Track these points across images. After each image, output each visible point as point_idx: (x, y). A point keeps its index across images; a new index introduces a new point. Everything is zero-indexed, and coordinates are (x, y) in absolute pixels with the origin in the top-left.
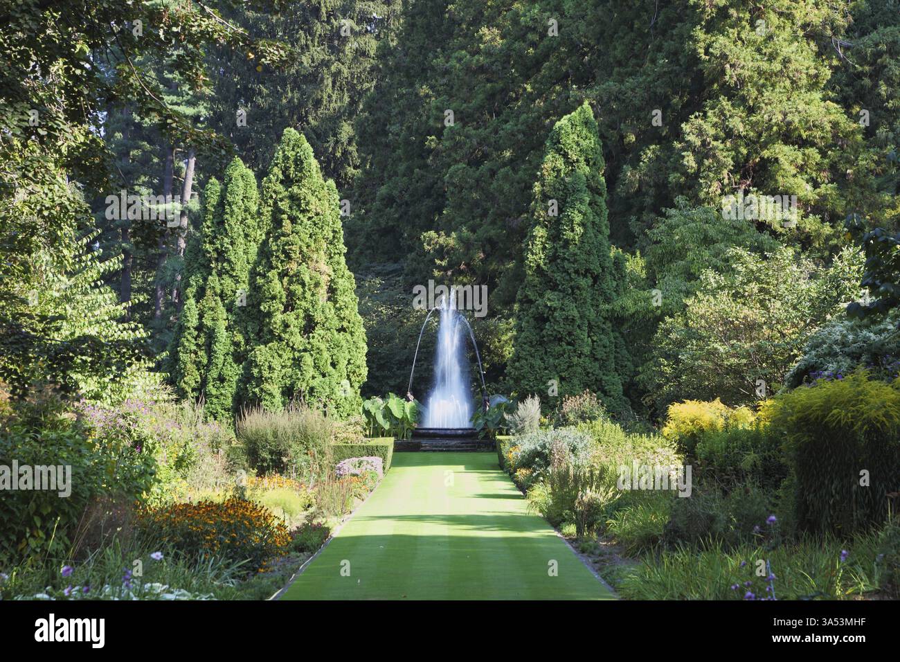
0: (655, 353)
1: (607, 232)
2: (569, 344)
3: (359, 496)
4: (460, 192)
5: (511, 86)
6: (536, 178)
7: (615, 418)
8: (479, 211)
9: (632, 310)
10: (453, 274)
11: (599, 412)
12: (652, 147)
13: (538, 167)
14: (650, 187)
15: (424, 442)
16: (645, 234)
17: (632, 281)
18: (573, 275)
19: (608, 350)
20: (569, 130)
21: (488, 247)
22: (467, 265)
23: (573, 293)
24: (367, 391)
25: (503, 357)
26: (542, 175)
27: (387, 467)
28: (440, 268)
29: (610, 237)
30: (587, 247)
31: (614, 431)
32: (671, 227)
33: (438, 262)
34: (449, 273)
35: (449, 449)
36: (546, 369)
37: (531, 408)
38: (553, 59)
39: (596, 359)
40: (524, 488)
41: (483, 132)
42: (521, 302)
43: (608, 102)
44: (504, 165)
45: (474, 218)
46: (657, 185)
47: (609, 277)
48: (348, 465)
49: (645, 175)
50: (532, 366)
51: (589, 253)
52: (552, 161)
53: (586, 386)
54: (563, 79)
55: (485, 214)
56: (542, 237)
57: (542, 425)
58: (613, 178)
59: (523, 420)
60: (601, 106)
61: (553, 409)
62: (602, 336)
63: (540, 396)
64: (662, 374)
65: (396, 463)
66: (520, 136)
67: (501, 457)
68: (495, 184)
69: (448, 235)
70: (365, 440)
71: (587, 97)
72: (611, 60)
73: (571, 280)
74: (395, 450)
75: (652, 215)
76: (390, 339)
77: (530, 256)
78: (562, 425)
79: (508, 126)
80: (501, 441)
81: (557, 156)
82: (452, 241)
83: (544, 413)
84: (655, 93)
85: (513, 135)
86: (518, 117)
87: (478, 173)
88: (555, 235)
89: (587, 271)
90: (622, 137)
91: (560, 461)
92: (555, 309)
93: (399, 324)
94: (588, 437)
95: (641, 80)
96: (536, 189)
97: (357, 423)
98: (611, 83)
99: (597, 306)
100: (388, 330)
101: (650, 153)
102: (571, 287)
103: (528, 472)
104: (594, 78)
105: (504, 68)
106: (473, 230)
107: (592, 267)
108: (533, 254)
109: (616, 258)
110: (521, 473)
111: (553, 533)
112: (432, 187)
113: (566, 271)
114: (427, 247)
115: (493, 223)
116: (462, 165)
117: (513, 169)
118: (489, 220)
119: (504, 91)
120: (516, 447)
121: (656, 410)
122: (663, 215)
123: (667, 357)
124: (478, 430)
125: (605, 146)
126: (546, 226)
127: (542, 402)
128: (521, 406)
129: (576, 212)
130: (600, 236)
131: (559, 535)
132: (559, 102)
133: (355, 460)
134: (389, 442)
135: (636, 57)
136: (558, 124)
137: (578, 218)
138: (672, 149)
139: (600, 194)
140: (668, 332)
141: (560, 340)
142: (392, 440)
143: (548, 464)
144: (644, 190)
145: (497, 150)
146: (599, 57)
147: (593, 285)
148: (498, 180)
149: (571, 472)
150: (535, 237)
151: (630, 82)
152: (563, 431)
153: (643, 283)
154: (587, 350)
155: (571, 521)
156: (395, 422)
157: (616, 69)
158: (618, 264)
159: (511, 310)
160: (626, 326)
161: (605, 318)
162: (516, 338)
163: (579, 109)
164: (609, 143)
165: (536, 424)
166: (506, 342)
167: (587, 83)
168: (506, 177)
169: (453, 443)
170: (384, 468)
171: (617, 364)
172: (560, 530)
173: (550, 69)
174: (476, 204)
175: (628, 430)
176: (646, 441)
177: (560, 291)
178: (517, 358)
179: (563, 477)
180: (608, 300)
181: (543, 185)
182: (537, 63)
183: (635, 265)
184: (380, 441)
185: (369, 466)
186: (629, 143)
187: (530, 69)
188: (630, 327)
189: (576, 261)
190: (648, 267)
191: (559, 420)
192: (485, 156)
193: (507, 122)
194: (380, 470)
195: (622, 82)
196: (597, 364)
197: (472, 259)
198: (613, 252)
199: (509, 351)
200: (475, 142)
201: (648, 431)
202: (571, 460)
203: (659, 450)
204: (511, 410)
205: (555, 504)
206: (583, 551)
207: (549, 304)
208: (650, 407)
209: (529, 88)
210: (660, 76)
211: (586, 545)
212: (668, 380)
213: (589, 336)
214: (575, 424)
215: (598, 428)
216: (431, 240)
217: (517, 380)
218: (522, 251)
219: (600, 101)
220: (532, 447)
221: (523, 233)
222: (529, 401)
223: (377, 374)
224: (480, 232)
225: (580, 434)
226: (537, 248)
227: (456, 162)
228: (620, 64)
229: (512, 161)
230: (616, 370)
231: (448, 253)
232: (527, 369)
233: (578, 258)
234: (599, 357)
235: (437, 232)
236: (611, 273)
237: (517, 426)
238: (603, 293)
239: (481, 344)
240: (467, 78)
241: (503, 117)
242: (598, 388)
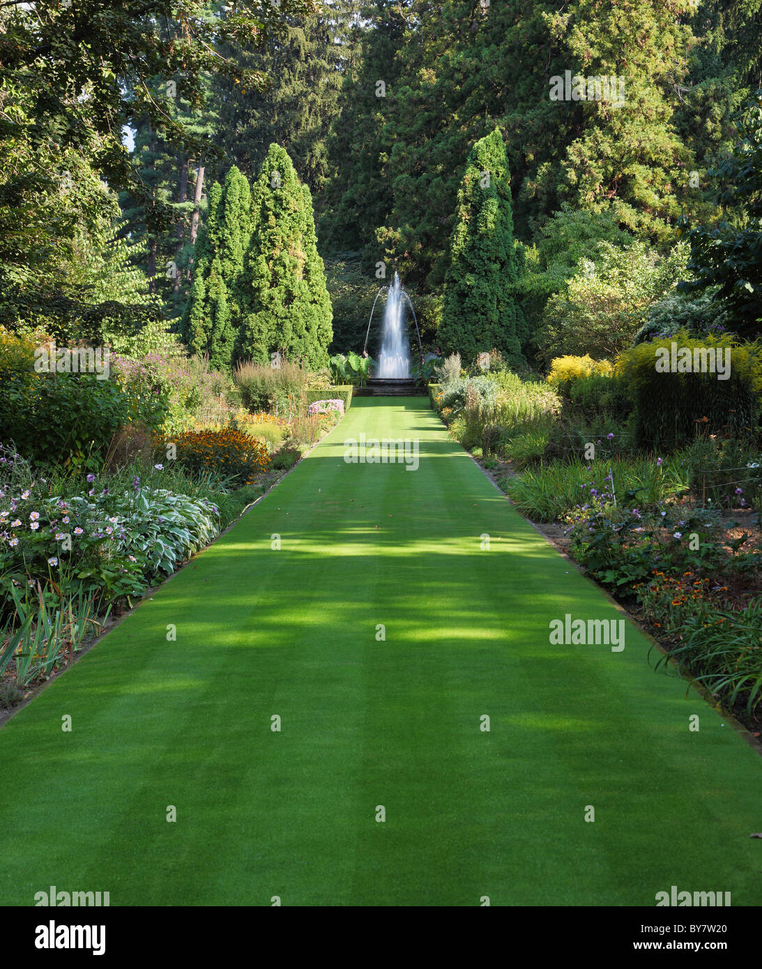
0: (545, 321)
1: (512, 228)
2: (482, 314)
3: (325, 429)
4: (404, 196)
5: (443, 115)
6: (459, 186)
7: (514, 370)
8: (417, 212)
9: (529, 289)
10: (399, 260)
11: (504, 366)
12: (546, 164)
13: (461, 178)
14: (544, 194)
15: (377, 389)
16: (540, 231)
17: (529, 266)
18: (486, 262)
19: (511, 319)
20: (485, 149)
21: (425, 240)
22: (410, 253)
23: (486, 275)
24: (333, 350)
25: (436, 324)
26: (464, 184)
27: (348, 407)
28: (389, 255)
29: (514, 233)
30: (497, 240)
31: (513, 380)
32: (558, 226)
33: (387, 251)
34: (396, 259)
35: (394, 395)
36: (465, 333)
37: (454, 362)
38: (474, 92)
39: (502, 326)
40: (447, 422)
41: (421, 150)
42: (448, 282)
43: (514, 128)
44: (437, 176)
45: (414, 217)
46: (548, 193)
47: (512, 263)
48: (318, 406)
49: (540, 185)
50: (455, 331)
51: (498, 245)
52: (470, 173)
53: (495, 346)
54: (481, 110)
55: (423, 213)
56: (464, 231)
57: (462, 375)
58: (516, 188)
59: (448, 372)
60: (510, 133)
61: (470, 364)
62: (507, 308)
63: (461, 354)
64: (549, 336)
65: (354, 404)
66: (449, 153)
67: (432, 400)
68: (430, 191)
69: (395, 230)
70: (331, 387)
71: (498, 124)
72: (516, 96)
73: (485, 265)
74: (354, 395)
75: (545, 216)
76: (351, 311)
77: (455, 246)
78: (477, 375)
79: (440, 145)
80: (432, 388)
81: (476, 169)
82: (397, 235)
83: (463, 366)
84: (548, 123)
85: (443, 152)
86: (447, 139)
87: (417, 181)
88: (473, 230)
89: (497, 258)
90: (524, 156)
91: (473, 401)
92: (473, 287)
93: (357, 298)
94: (494, 384)
95: (538, 112)
96: (460, 194)
97: (325, 374)
98: (516, 114)
99: (504, 285)
100: (350, 303)
101: (544, 168)
102: (485, 271)
103: (450, 411)
104: (504, 110)
105: (438, 101)
106: (414, 227)
107: (500, 255)
108: (457, 245)
109: (518, 249)
110: (446, 412)
111: (466, 454)
112: (384, 192)
113: (481, 258)
114: (379, 239)
115: (429, 221)
116: (406, 175)
117: (444, 179)
118: (425, 218)
119: (438, 118)
120: (443, 392)
121: (545, 364)
122: (552, 216)
123: (553, 324)
124: (416, 379)
125: (510, 162)
126: (467, 223)
127: (462, 358)
128: (446, 361)
129: (489, 213)
130: (506, 232)
131: (470, 456)
132: (477, 128)
133: (323, 402)
134: (349, 389)
135: (534, 94)
136: (476, 144)
137: (491, 218)
138: (559, 166)
139: (507, 200)
140: (554, 304)
141: (476, 311)
142: (352, 386)
143: (464, 404)
144: (539, 197)
145: (431, 164)
146: (507, 94)
147: (501, 270)
148: (432, 187)
149: (480, 410)
150: (458, 231)
151: (530, 114)
152: (476, 379)
153: (537, 268)
154: (495, 318)
155: (479, 446)
156: (354, 374)
157: (520, 104)
158: (519, 253)
159: (441, 288)
160: (524, 301)
161: (510, 295)
162: (443, 310)
163: (492, 133)
164: (513, 160)
165: (458, 375)
166: (438, 313)
167: (499, 114)
168: (438, 186)
169: (397, 389)
170: (345, 408)
171: (517, 329)
172: (471, 453)
173: (472, 102)
174: (416, 206)
175: (523, 379)
176: (536, 387)
177: (477, 273)
178: (444, 325)
179: (475, 414)
180: (511, 281)
181: (465, 192)
182: (462, 98)
183: (532, 254)
184: (342, 388)
185: (333, 407)
186: (529, 161)
187: (457, 101)
188: (528, 301)
189: (488, 251)
190: (542, 256)
191: (474, 371)
192: (424, 169)
193: (439, 142)
194: (342, 410)
195: (524, 113)
196: (503, 329)
197: (412, 249)
198: (516, 244)
199: (439, 319)
200: (415, 157)
201: (538, 380)
202: (481, 402)
203: (546, 393)
204: (440, 364)
205: (469, 433)
206: (486, 468)
207: (468, 283)
208: (541, 362)
209: (456, 118)
210: (551, 110)
211: (488, 463)
212: (554, 342)
213: (498, 308)
214: (485, 374)
215: (502, 377)
216: (382, 233)
217: (444, 342)
218: (449, 242)
219: (508, 127)
220: (453, 391)
221: (450, 229)
222: (452, 357)
223: (342, 337)
224: (419, 227)
225: (488, 382)
226: (460, 240)
227: (402, 173)
228: (522, 99)
229: (442, 173)
230: (517, 334)
231: (395, 244)
232: (452, 333)
233: (490, 248)
234: (504, 324)
235: (387, 227)
236: (514, 261)
237: (443, 376)
238: (508, 276)
239: (419, 315)
240: (410, 108)
241: (437, 138)
242: (503, 347)
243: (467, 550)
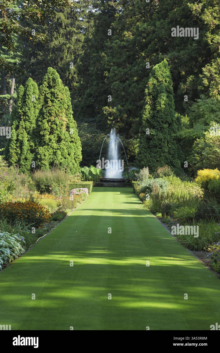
0: (193, 152)
1: (174, 107)
2: (160, 148)
3: (79, 202)
4: (117, 92)
5: (136, 54)
6: (146, 87)
7: (178, 175)
8: (124, 99)
9: (184, 136)
10: (115, 122)
11: (172, 173)
12: (191, 76)
13: (147, 83)
14: (191, 91)
15: (105, 183)
16: (189, 108)
17: (184, 125)
18: (161, 123)
19: (175, 151)
20: (159, 70)
21: (128, 113)
22: (121, 119)
23: (161, 130)
24: (82, 164)
25: (135, 153)
26: (148, 86)
27: (90, 192)
28: (110, 120)
29: (175, 109)
30: (166, 113)
31: (177, 180)
32: (199, 106)
33: (109, 118)
34: (114, 122)
35: (114, 186)
36: (151, 157)
37: (145, 171)
38: (153, 43)
39: (170, 154)
40: (142, 200)
41: (125, 70)
42: (141, 133)
43: (174, 59)
44: (134, 82)
45: (123, 102)
46: (193, 90)
47: (175, 124)
48: (75, 191)
49: (188, 86)
50: (146, 156)
51: (167, 115)
52: (152, 81)
53: (167, 164)
54: (156, 51)
55: (127, 100)
56: (149, 109)
57: (149, 178)
58: (176, 88)
59: (142, 176)
60: (172, 61)
61: (154, 172)
62: (173, 146)
63: (149, 167)
64: (196, 159)
65: (93, 191)
66: (140, 72)
67: (134, 189)
68: (130, 89)
69: (113, 108)
70: (81, 182)
71: (166, 57)
72: (175, 44)
73: (160, 125)
74: (94, 186)
75: (192, 101)
76: (91, 146)
77: (144, 116)
78: (157, 178)
79: (135, 68)
80: (134, 183)
81: (154, 79)
82: (114, 110)
83: (150, 173)
84: (192, 56)
85: (137, 71)
86: (139, 65)
87: (124, 85)
88: (154, 108)
89: (166, 121)
90: (180, 73)
91: (156, 190)
92: (154, 135)
93: (94, 140)
94: (167, 182)
95: (186, 51)
96: (146, 91)
97: (78, 176)
98: (175, 53)
99: (170, 135)
100: (90, 142)
101: (190, 78)
102: (161, 128)
103: (144, 194)
104: (168, 51)
105: (133, 47)
106: (123, 106)
107: (168, 120)
108: (145, 115)
109: (177, 117)
110: (142, 195)
111: (153, 216)
112: (107, 90)
113: (158, 122)
114: (105, 112)
115: (130, 104)
116: (118, 82)
117: (138, 84)
118: (128, 102)
119: (134, 55)
120: (140, 185)
121: (194, 173)
122: (196, 101)
123: (198, 153)
124: (125, 179)
125: (172, 76)
126: (150, 105)
127: (149, 169)
128: (141, 170)
129: (162, 100)
130: (171, 109)
131: (155, 217)
132: (155, 59)
133: (78, 189)
134: (91, 183)
135: (184, 43)
136: (154, 67)
137: (163, 102)
138: (198, 77)
139: (171, 94)
140: (198, 144)
141: (156, 147)
142: (92, 182)
143: (151, 191)
144: (188, 92)
145: (131, 77)
146: (170, 43)
147: (169, 127)
148: (132, 88)
149: (160, 194)
150: (146, 109)
151: (182, 52)
152: (157, 180)
153: (188, 126)
154: (166, 150)
155: (160, 212)
156: (93, 176)
157: (177, 48)
158: (178, 119)
159: (138, 136)
160: (182, 142)
161: (174, 139)
162: (139, 146)
163: (162, 62)
164: (174, 74)
165: (147, 177)
166: (136, 148)
167: (166, 52)
168: (135, 87)
169: (115, 184)
170: (89, 192)
171: (178, 156)
172: (155, 215)
173: (151, 47)
174: (124, 97)
175: (182, 180)
176: (190, 184)
177: (156, 129)
178: (140, 153)
179: (157, 196)
180: (174, 132)
181: (149, 90)
182: (146, 45)
183: (185, 120)
184: (87, 183)
185: (83, 191)
186: (182, 75)
187: (144, 47)
188: (183, 142)
189: (162, 118)
190: (190, 120)
191: (156, 176)
192: (127, 79)
193: (135, 66)
194: (87, 193)
195: (179, 52)
196: (171, 156)
197: (122, 117)
198: (176, 115)
199: (137, 151)
200: (122, 73)
201: (190, 180)
202: (161, 191)
203: (195, 187)
204: (138, 172)
205: (154, 206)
206: (164, 223)
207: (152, 133)
208: (191, 172)
209: (143, 55)
210: (193, 50)
211: (165, 221)
212: (198, 162)
213: (167, 146)
214: (162, 177)
215: (171, 179)
216: (106, 110)
217: (140, 161)
218: (141, 114)
219: (170, 59)
220: (145, 185)
221: (141, 108)
222: (144, 169)
223: (86, 158)
224: (125, 107)
225: (164, 181)
226: (147, 113)
227: (116, 81)
228: (178, 45)
229: (137, 81)
230: (178, 158)
231: (113, 114)
232: (143, 157)
233: (163, 117)
234: (171, 153)
235: (109, 107)
236: (175, 123)
237: (140, 178)
238: (173, 130)
239: (126, 148)
240: (119, 50)
241: (133, 65)
242: (171, 164)
243: (155, 263)
